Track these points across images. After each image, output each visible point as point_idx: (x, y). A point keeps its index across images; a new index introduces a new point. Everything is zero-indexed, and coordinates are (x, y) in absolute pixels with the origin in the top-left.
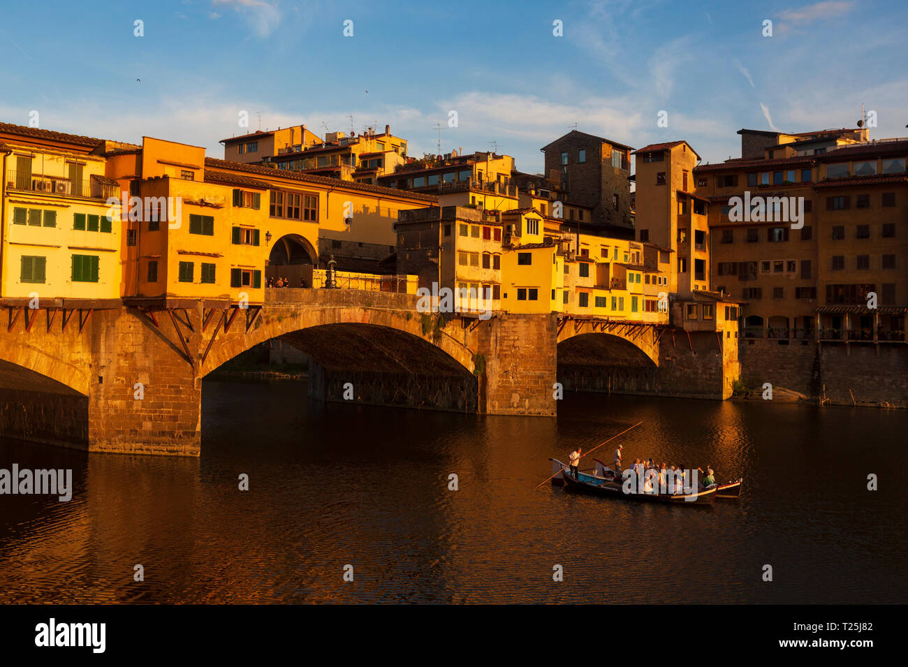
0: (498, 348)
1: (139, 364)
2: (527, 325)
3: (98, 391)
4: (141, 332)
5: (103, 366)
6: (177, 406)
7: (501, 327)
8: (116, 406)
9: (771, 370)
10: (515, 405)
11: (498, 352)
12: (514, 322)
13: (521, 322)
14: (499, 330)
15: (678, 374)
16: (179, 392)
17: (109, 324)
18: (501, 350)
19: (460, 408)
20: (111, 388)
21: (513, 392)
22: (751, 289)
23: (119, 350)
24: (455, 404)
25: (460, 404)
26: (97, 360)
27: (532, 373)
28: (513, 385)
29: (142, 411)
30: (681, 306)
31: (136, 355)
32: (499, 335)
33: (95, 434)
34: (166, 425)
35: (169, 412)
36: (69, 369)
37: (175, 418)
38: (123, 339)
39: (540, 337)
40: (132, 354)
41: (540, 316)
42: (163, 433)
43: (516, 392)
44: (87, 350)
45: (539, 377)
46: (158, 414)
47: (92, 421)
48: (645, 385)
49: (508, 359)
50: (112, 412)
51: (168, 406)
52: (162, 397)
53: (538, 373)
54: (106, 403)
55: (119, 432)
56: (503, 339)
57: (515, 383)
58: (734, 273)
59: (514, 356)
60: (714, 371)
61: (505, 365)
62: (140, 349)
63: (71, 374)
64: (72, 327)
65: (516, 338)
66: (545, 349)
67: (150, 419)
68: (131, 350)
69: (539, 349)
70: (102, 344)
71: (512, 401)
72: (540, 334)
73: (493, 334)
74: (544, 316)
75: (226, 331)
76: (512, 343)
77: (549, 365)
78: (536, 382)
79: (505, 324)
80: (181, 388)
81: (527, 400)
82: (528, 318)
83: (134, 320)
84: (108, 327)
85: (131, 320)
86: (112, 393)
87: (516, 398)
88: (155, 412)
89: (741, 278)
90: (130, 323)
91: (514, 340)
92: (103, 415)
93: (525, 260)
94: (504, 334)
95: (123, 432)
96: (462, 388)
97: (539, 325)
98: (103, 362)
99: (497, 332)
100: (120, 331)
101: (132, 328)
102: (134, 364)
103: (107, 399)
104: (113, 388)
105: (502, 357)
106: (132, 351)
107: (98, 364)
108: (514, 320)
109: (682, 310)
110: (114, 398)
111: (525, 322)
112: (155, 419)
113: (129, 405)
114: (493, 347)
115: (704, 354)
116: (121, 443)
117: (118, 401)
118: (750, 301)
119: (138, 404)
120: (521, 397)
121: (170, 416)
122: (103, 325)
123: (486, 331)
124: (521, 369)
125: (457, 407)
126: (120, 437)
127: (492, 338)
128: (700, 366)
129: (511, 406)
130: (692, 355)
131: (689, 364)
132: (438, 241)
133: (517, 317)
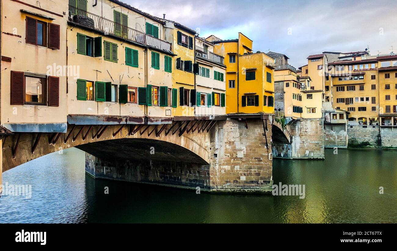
0: (299, 132)
1: (237, 147)
2: (311, 123)
3: (215, 161)
4: (238, 131)
5: (217, 149)
6: (260, 168)
7: (300, 124)
8: (225, 169)
9: (360, 137)
10: (307, 155)
11: (299, 134)
13: (309, 121)
14: (299, 125)
16: (260, 161)
17: (220, 128)
18: (300, 133)
19: (282, 156)
20: (222, 160)
21: (306, 150)
22: (351, 108)
23: (226, 140)
24: (280, 155)
25: (282, 155)
26: (213, 146)
27: (314, 142)
28: (306, 147)
29: (240, 171)
30: (330, 114)
31: (235, 142)
32: (299, 127)
33: (214, 183)
34: (253, 178)
35: (255, 171)
36: (204, 150)
37: (258, 174)
38: (228, 135)
39: (317, 128)
40: (233, 142)
41: (317, 119)
42: (252, 182)
43: (307, 150)
44: (209, 141)
45: (317, 144)
46: (249, 172)
47: (212, 176)
49: (304, 137)
50: (223, 172)
51: (254, 168)
52: (251, 164)
53: (316, 142)
54: (220, 167)
55: (227, 182)
56: (301, 129)
58: (344, 102)
59: (306, 135)
60: (342, 138)
61: (302, 139)
62: (238, 140)
64: (206, 130)
65: (307, 128)
67: (245, 175)
68: (232, 140)
69: (317, 133)
70: (216, 137)
71: (306, 153)
72: (317, 126)
73: (297, 127)
74: (318, 119)
76: (305, 130)
77: (321, 139)
78: (316, 146)
79: (302, 123)
80: (261, 159)
81: (312, 153)
82: (311, 120)
83: (234, 125)
84: (219, 129)
85: (232, 125)
86: (223, 162)
87: (307, 152)
88: (247, 171)
89: (346, 104)
90: (232, 127)
92: (218, 174)
93: (309, 96)
94: (301, 127)
95: (230, 182)
96: (283, 149)
97: (316, 123)
98: (216, 147)
99: (298, 126)
100: (226, 131)
101: (233, 129)
102: (235, 147)
103: (220, 165)
104: (223, 160)
105: (300, 136)
107: (214, 148)
108: (306, 121)
109: (330, 116)
110: (223, 164)
111: (310, 122)
112: (248, 175)
113: (233, 168)
114: (297, 132)
115: (338, 132)
116: (229, 187)
117: (226, 166)
118: (351, 112)
119: (237, 168)
120: (310, 152)
121: (256, 173)
122: (217, 128)
123: (294, 126)
124: (309, 140)
125: (281, 157)
126: (228, 184)
127: (296, 128)
128: (336, 136)
129: (305, 155)
130: (333, 132)
131: (332, 136)
132: (283, 89)
133: (306, 119)
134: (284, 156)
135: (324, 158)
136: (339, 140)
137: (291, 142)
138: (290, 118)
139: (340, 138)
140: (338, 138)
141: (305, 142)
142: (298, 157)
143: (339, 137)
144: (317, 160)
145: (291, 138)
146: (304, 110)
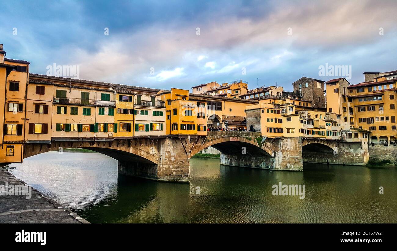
0: (281, 148)
1: (172, 155)
2: (291, 141)
3: (160, 163)
4: (172, 145)
6: (183, 167)
9: (382, 155)
11: (281, 150)
12: (286, 140)
13: (289, 140)
14: (281, 143)
15: (346, 157)
16: (183, 163)
22: (372, 127)
23: (166, 151)
24: (268, 167)
25: (269, 167)
26: (160, 153)
27: (293, 157)
29: (173, 169)
30: (346, 133)
31: (171, 152)
32: (281, 144)
33: (159, 176)
34: (180, 173)
36: (152, 156)
37: (182, 171)
38: (167, 147)
39: (296, 145)
40: (170, 152)
41: (295, 138)
42: (179, 176)
43: (288, 163)
44: (157, 150)
47: (158, 172)
48: (334, 161)
49: (285, 152)
50: (164, 169)
51: (180, 167)
52: (178, 164)
53: (296, 157)
54: (162, 166)
55: (166, 175)
56: (283, 146)
57: (288, 160)
58: (365, 121)
59: (287, 151)
60: (359, 156)
61: (284, 154)
62: (172, 150)
63: (152, 158)
64: (153, 144)
66: (298, 149)
67: (175, 171)
69: (296, 149)
70: (161, 150)
71: (287, 166)
74: (297, 138)
75: (196, 144)
77: (299, 154)
78: (295, 160)
79: (283, 141)
81: (292, 166)
82: (291, 138)
83: (170, 141)
84: (163, 144)
87: (288, 165)
88: (177, 169)
89: (368, 123)
91: (287, 146)
92: (161, 170)
93: (289, 120)
94: (283, 144)
96: (270, 162)
97: (295, 141)
98: (161, 154)
99: (280, 143)
100: (166, 145)
101: (169, 144)
102: (170, 154)
103: (163, 165)
104: (164, 162)
105: (282, 151)
106: (169, 151)
109: (346, 135)
110: (165, 165)
112: (177, 171)
113: (169, 167)
114: (280, 148)
115: (355, 150)
116: (166, 178)
117: (166, 166)
118: (371, 131)
119: (171, 167)
120: (290, 165)
121: (181, 170)
122: (161, 143)
123: (277, 143)
124: (289, 155)
125: (268, 168)
126: (167, 176)
127: (279, 146)
128: (354, 154)
129: (287, 168)
130: (351, 150)
131: (350, 153)
132: (260, 115)
133: (287, 138)
134: (270, 168)
135: (303, 170)
136: (356, 158)
137: (275, 156)
138: (265, 137)
139: (357, 156)
140: (356, 156)
141: (286, 157)
142: (281, 169)
143: (356, 154)
144: (297, 171)
145: (275, 153)
146: (285, 131)
